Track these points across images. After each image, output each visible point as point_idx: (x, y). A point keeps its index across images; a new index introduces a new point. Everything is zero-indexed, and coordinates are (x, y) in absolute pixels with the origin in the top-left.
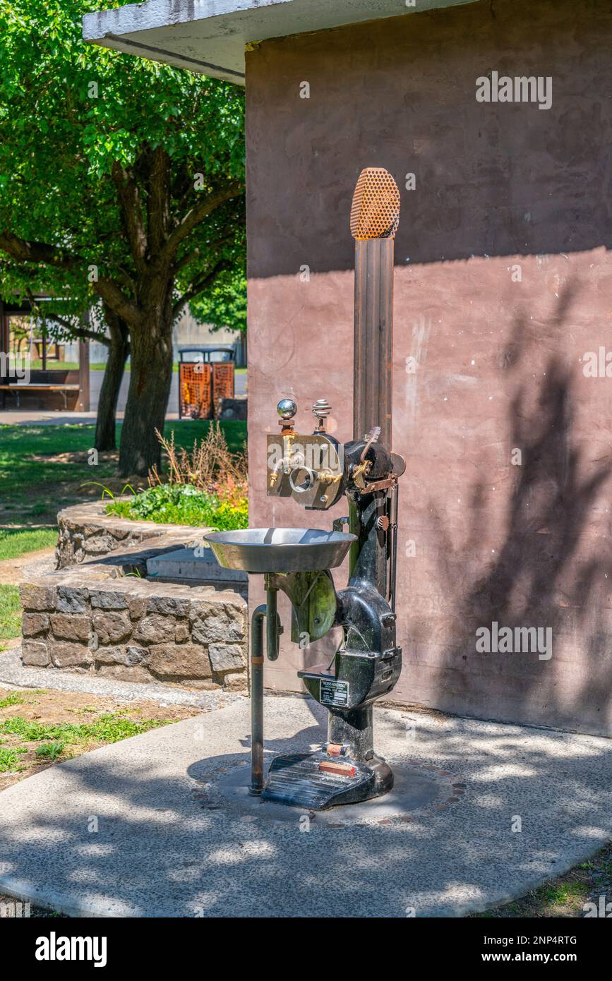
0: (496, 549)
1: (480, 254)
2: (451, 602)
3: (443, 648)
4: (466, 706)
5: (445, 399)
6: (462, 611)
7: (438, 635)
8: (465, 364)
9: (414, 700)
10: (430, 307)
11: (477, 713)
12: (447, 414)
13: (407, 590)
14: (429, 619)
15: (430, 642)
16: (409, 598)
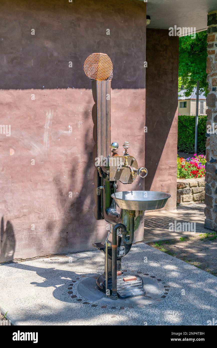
0: (78, 192)
1: (71, 87)
2: (62, 214)
3: (59, 231)
4: (68, 250)
5: (59, 140)
6: (66, 216)
7: (57, 227)
8: (66, 127)
9: (48, 253)
10: (53, 105)
11: (72, 250)
12: (60, 145)
13: (45, 212)
14: (54, 222)
15: (54, 230)
16: (46, 215)
